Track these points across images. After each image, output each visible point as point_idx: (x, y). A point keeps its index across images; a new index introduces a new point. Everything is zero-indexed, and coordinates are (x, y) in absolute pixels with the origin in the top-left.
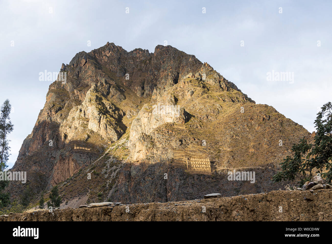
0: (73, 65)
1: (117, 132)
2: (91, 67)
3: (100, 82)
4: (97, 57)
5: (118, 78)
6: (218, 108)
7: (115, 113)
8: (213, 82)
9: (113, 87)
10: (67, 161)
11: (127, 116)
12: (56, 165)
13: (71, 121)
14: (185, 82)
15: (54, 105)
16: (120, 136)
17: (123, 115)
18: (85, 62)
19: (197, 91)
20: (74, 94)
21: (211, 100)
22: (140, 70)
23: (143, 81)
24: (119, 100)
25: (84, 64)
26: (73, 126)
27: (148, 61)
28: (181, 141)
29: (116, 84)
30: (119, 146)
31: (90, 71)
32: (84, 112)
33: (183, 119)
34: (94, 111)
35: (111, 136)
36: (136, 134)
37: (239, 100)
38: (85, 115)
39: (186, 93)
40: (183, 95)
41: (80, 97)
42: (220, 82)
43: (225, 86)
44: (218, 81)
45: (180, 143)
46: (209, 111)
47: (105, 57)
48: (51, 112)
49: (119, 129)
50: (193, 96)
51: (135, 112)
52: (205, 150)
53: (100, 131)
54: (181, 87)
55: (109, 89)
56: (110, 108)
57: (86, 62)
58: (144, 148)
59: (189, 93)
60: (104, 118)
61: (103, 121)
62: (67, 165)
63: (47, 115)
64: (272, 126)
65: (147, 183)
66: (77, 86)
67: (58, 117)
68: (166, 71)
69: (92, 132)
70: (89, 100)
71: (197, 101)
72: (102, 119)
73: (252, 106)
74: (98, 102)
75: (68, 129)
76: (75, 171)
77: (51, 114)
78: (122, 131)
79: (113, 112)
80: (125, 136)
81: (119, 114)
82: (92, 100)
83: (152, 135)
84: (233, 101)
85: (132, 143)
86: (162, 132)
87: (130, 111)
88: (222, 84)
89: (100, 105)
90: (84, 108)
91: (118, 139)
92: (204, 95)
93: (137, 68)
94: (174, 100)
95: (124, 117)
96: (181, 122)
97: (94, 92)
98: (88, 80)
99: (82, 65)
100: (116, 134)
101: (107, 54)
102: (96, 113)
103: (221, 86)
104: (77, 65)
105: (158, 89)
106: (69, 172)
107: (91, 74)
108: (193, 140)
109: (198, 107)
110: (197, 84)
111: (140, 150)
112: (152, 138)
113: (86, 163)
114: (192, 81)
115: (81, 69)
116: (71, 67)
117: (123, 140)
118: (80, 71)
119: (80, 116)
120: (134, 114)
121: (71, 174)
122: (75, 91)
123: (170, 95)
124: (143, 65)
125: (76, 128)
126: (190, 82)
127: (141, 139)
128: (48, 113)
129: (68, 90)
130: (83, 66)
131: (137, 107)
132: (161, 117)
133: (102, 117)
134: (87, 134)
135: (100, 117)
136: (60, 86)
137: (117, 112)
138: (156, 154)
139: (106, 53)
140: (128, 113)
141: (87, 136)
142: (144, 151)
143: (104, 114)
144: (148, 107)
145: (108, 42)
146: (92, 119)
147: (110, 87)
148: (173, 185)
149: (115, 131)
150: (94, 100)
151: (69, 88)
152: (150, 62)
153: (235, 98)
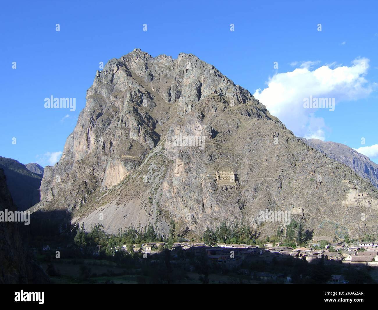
0: (107, 72)
1: (153, 140)
2: (123, 74)
3: (134, 92)
5: (147, 84)
6: (237, 122)
7: (149, 122)
8: (232, 96)
9: (145, 96)
10: (117, 167)
11: (160, 123)
12: (108, 170)
13: (114, 130)
14: (209, 98)
15: (94, 111)
16: (156, 142)
17: (156, 122)
19: (220, 107)
20: (109, 99)
21: (231, 115)
22: (166, 76)
23: (169, 88)
24: (151, 107)
25: (116, 71)
26: (116, 135)
27: (172, 68)
28: (211, 156)
29: (146, 91)
30: (157, 153)
31: (122, 78)
32: (125, 122)
33: (211, 135)
34: (134, 123)
35: (149, 144)
36: (171, 143)
37: (253, 111)
38: (126, 125)
39: (211, 109)
40: (208, 111)
41: (116, 103)
42: (237, 95)
43: (241, 99)
44: (235, 95)
45: (210, 158)
46: (230, 126)
48: (93, 117)
49: (155, 137)
50: (216, 112)
51: (165, 119)
52: (229, 163)
53: (140, 139)
54: (206, 102)
55: (141, 98)
56: (145, 117)
57: (118, 69)
58: (183, 163)
59: (213, 110)
60: (143, 128)
61: (142, 131)
62: (117, 170)
63: (89, 120)
64: (280, 143)
66: (112, 92)
67: (100, 123)
68: (189, 79)
69: (133, 140)
70: (129, 112)
71: (220, 117)
72: (141, 129)
73: (265, 123)
74: (135, 113)
75: (113, 137)
76: (124, 176)
77: (93, 119)
78: (157, 138)
79: (148, 121)
80: (160, 143)
81: (152, 122)
82: (131, 112)
83: (188, 151)
84: (249, 115)
85: (168, 151)
86: (196, 149)
87: (162, 119)
88: (239, 97)
89: (137, 115)
90: (124, 118)
91: (155, 146)
92: (225, 111)
93: (163, 74)
94: (201, 116)
95: (157, 124)
96: (209, 138)
97: (131, 102)
98: (120, 86)
99: (115, 72)
100: (153, 142)
102: (136, 125)
103: (238, 99)
104: (110, 72)
105: (183, 96)
106: (119, 176)
107: (123, 81)
108: (220, 155)
109: (221, 123)
110: (219, 100)
111: (179, 164)
112: (188, 154)
114: (215, 97)
115: (114, 75)
116: (105, 73)
117: (159, 148)
118: (114, 77)
119: (121, 126)
120: (165, 121)
121: (121, 178)
122: (111, 97)
123: (197, 111)
124: (168, 71)
125: (119, 137)
126: (214, 98)
127: (180, 155)
128: (90, 119)
129: (104, 96)
131: (167, 114)
132: (191, 130)
133: (141, 127)
134: (130, 143)
135: (139, 128)
136: (97, 92)
137: (151, 120)
138: (192, 167)
140: (159, 120)
141: (130, 145)
142: (183, 165)
143: (142, 125)
144: (179, 120)
146: (133, 129)
147: (142, 96)
149: (152, 140)
150: (132, 111)
151: (105, 93)
152: (174, 68)
153: (250, 110)
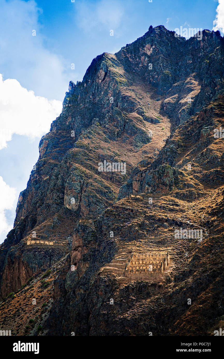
0: (87, 82)
4: (130, 59)
10: (17, 265)
12: (4, 273)
18: (104, 75)
47: (144, 57)
57: (106, 74)
58: (82, 243)
60: (88, 185)
62: (17, 271)
65: (77, 299)
76: (27, 280)
99: (100, 81)
101: (148, 51)
104: (93, 82)
111: (77, 246)
113: (42, 267)
115: (98, 88)
116: (84, 86)
130: (102, 82)
133: (85, 183)
135: (82, 185)
139: (145, 49)
142: (82, 247)
145: (151, 27)
146: (68, 188)
148: (94, 302)
